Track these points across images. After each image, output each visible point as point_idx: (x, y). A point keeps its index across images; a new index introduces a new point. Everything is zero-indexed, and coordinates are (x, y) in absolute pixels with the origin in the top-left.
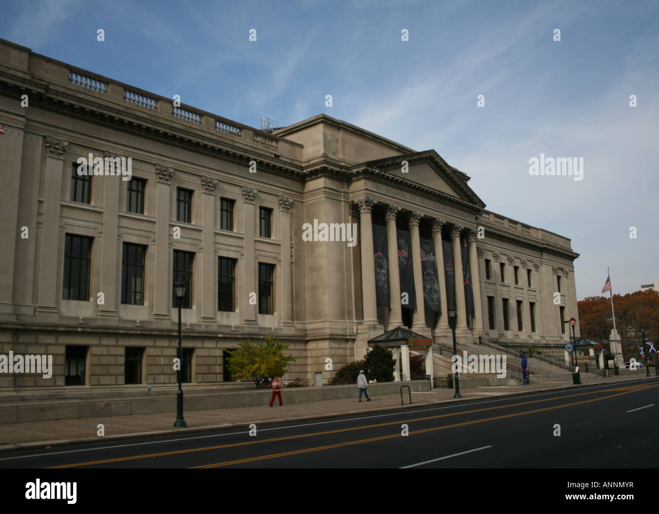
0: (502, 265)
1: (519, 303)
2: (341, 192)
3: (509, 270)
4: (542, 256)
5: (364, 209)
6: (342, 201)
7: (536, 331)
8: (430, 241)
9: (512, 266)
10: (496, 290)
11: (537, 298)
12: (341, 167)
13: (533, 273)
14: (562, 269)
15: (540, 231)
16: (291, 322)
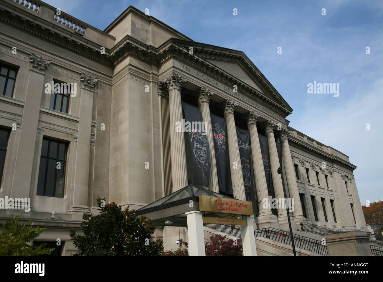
0: (307, 170)
1: (323, 199)
2: (150, 74)
3: (312, 174)
4: (333, 166)
5: (172, 86)
6: (150, 82)
7: (337, 222)
8: (246, 131)
9: (314, 171)
10: (305, 188)
11: (335, 196)
12: (148, 47)
13: (329, 177)
14: (347, 177)
15: (329, 148)
16: (86, 207)
